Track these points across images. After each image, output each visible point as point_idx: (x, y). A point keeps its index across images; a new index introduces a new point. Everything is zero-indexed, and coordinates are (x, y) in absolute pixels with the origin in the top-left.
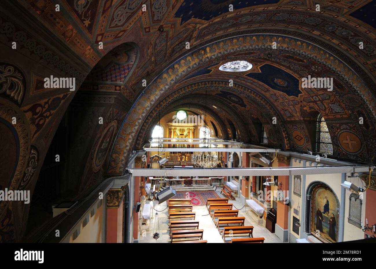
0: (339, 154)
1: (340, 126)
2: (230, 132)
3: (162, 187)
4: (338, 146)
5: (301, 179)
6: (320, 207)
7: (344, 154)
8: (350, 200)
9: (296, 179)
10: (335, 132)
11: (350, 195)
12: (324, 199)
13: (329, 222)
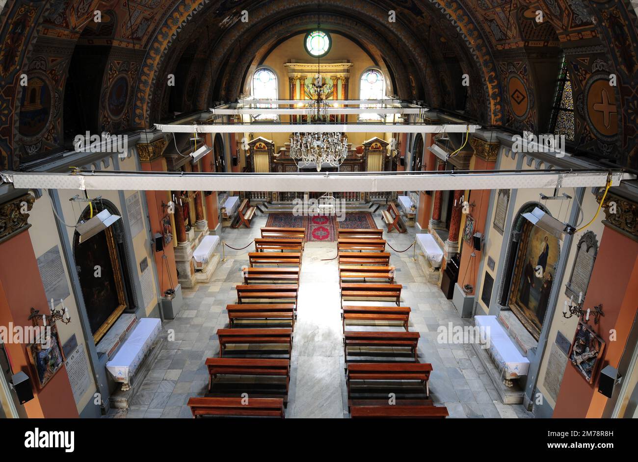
0: (583, 140)
1: (591, 63)
2: (414, 85)
3: (266, 203)
4: (583, 118)
5: (508, 197)
6: (533, 258)
7: (592, 139)
8: (579, 247)
9: (502, 195)
10: (581, 81)
11: (580, 238)
12: (542, 242)
13: (541, 290)
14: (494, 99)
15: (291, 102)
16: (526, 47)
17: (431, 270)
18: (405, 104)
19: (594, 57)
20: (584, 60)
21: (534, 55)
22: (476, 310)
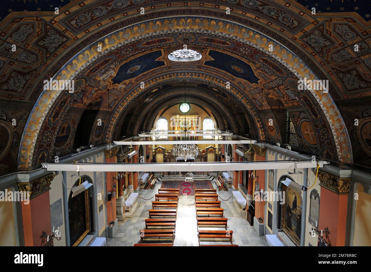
0: (302, 146)
1: (300, 114)
2: (226, 124)
3: (161, 177)
4: (301, 137)
5: (274, 173)
6: (290, 203)
7: (306, 146)
8: (311, 197)
9: (270, 172)
10: (297, 122)
11: (310, 193)
12: (293, 195)
13: (296, 220)
14: (261, 129)
15: (173, 131)
16: (271, 109)
17: (241, 210)
18: (223, 132)
19: (300, 112)
20: (296, 114)
21: (275, 112)
22: (266, 231)
